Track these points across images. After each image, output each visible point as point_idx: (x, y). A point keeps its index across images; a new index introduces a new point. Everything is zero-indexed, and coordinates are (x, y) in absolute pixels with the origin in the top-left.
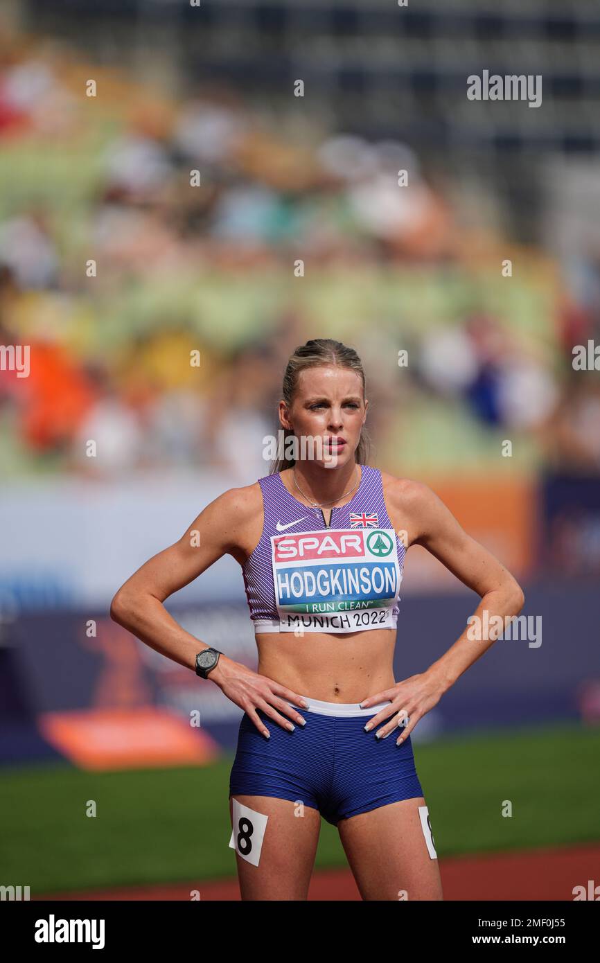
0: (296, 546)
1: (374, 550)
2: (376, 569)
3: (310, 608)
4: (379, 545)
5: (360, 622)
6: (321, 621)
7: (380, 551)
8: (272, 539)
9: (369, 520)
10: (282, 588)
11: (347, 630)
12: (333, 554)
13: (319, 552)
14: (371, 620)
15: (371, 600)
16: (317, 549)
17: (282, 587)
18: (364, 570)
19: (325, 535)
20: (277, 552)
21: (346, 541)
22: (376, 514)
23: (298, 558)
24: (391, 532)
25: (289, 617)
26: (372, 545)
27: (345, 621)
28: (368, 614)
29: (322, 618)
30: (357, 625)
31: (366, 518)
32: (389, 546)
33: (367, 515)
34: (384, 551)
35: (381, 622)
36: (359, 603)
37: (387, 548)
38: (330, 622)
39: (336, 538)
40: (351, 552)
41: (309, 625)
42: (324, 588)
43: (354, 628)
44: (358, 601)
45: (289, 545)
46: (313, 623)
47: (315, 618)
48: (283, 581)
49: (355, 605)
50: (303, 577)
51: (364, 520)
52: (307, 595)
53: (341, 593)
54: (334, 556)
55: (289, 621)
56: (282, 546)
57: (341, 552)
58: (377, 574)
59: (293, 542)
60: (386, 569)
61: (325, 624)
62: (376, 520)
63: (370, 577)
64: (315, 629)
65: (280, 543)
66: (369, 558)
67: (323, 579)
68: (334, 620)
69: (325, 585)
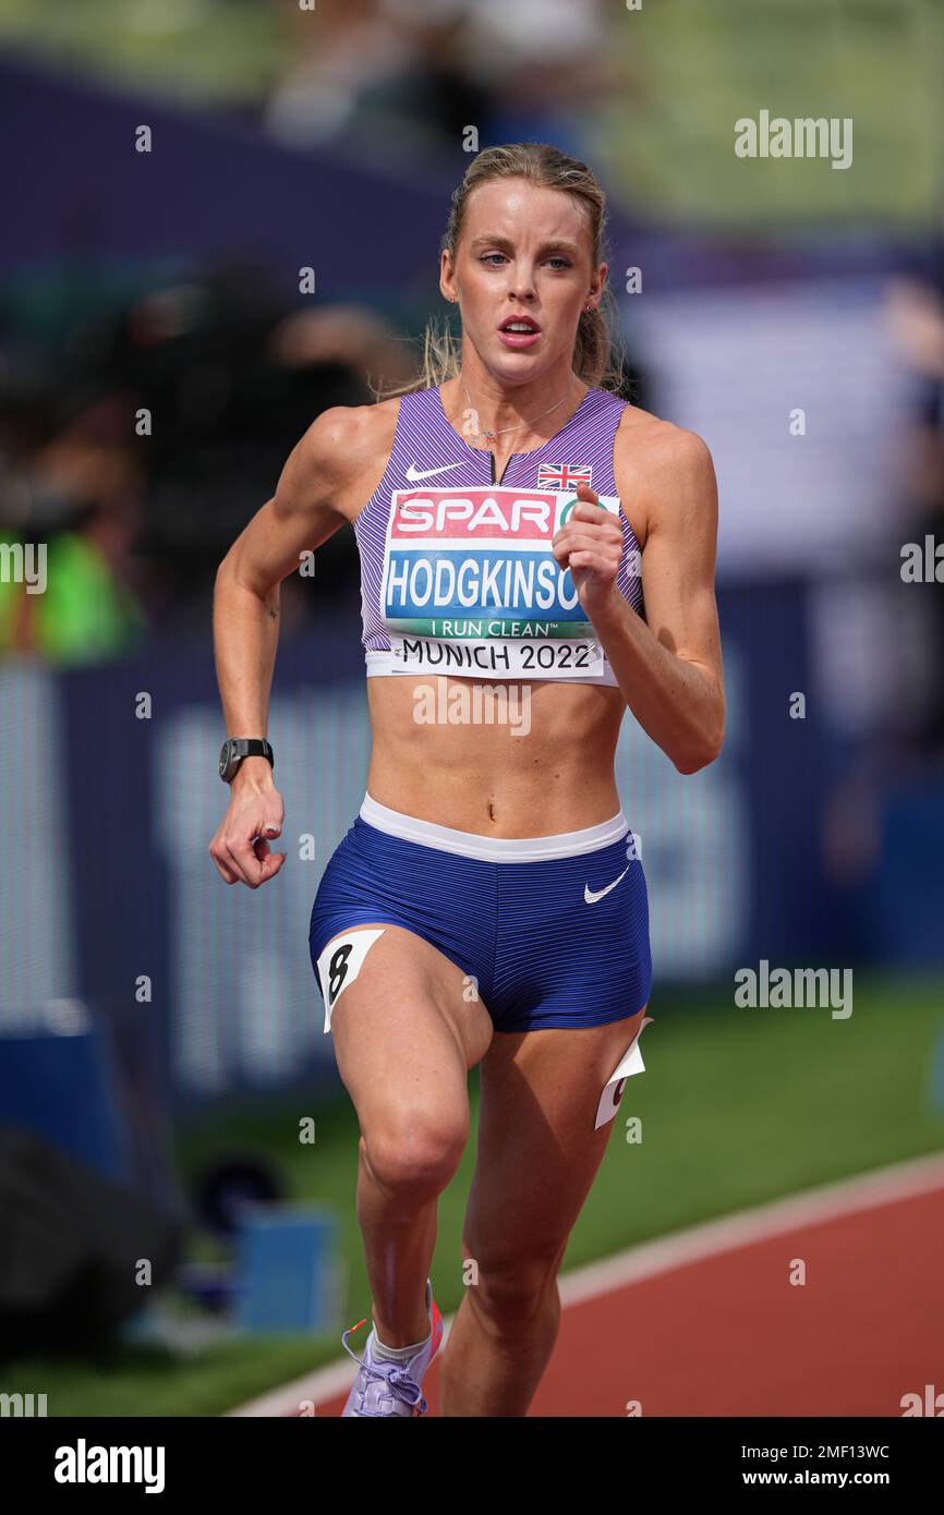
0: (433, 511)
3: (439, 628)
5: (533, 662)
6: (460, 653)
8: (395, 495)
9: (572, 478)
10: (395, 587)
11: (501, 673)
12: (496, 531)
15: (554, 622)
16: (469, 520)
17: (394, 584)
18: (547, 565)
19: (485, 495)
20: (398, 519)
21: (524, 510)
22: (590, 469)
23: (432, 533)
25: (405, 643)
27: (499, 657)
28: (551, 647)
29: (458, 648)
30: (526, 667)
31: (569, 473)
33: (572, 469)
36: (528, 626)
38: (472, 656)
39: (505, 503)
40: (529, 530)
41: (439, 661)
42: (468, 593)
44: (527, 621)
45: (420, 509)
46: (445, 654)
47: (448, 648)
48: (398, 575)
49: (521, 628)
50: (434, 568)
51: (565, 477)
52: (436, 604)
53: (498, 604)
54: (495, 536)
55: (406, 651)
56: (409, 509)
57: (510, 529)
59: (430, 503)
61: (465, 661)
62: (587, 475)
63: (554, 581)
64: (448, 667)
65: (407, 504)
67: (469, 575)
68: (479, 652)
69: (470, 587)
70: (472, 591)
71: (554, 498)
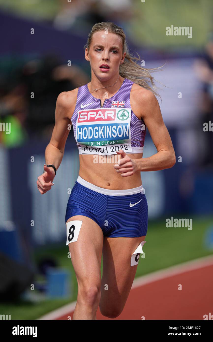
0: (87, 115)
1: (120, 118)
2: (120, 126)
3: (90, 144)
4: (123, 115)
5: (114, 150)
7: (123, 118)
8: (78, 112)
9: (120, 104)
11: (106, 154)
12: (102, 119)
13: (96, 119)
15: (117, 140)
16: (95, 117)
17: (79, 134)
18: (114, 127)
19: (99, 111)
21: (108, 114)
22: (124, 102)
23: (87, 121)
24: (130, 110)
26: (119, 115)
27: (105, 150)
29: (96, 148)
30: (112, 152)
32: (127, 116)
33: (120, 102)
34: (125, 118)
37: (126, 117)
43: (110, 153)
44: (111, 141)
46: (93, 150)
47: (94, 148)
48: (80, 132)
49: (109, 143)
50: (88, 130)
51: (118, 104)
53: (103, 137)
55: (85, 149)
57: (105, 119)
58: (120, 129)
59: (86, 113)
60: (124, 126)
61: (98, 151)
63: (116, 130)
65: (81, 114)
66: (117, 121)
67: (96, 130)
70: (97, 134)
71: (115, 110)
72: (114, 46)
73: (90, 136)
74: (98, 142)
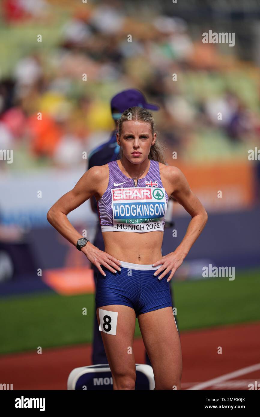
1: (156, 197)
2: (157, 205)
3: (128, 221)
4: (158, 195)
5: (149, 228)
6: (132, 227)
7: (158, 197)
8: (112, 190)
9: (153, 184)
11: (142, 231)
14: (153, 227)
15: (154, 218)
16: (131, 196)
17: (116, 211)
18: (152, 205)
19: (135, 190)
20: (114, 196)
21: (144, 192)
22: (157, 182)
23: (123, 199)
24: (163, 190)
25: (118, 225)
26: (155, 194)
27: (142, 227)
28: (152, 224)
29: (132, 226)
30: (147, 229)
31: (152, 183)
32: (162, 196)
33: (153, 182)
34: (160, 197)
35: (158, 228)
37: (161, 196)
38: (135, 228)
39: (140, 191)
41: (126, 229)
42: (134, 213)
43: (146, 231)
44: (148, 219)
45: (119, 193)
46: (128, 227)
47: (129, 226)
48: (116, 209)
49: (147, 220)
50: (125, 207)
51: (152, 184)
52: (126, 216)
53: (141, 215)
54: (138, 199)
55: (118, 226)
58: (157, 207)
59: (121, 192)
60: (161, 205)
61: (133, 229)
62: (157, 184)
63: (154, 209)
64: (129, 230)
65: (116, 192)
66: (154, 200)
67: (133, 208)
68: (137, 227)
69: (134, 211)
70: (135, 212)
71: (150, 189)
72: (142, 134)
73: (128, 213)
74: (136, 219)
